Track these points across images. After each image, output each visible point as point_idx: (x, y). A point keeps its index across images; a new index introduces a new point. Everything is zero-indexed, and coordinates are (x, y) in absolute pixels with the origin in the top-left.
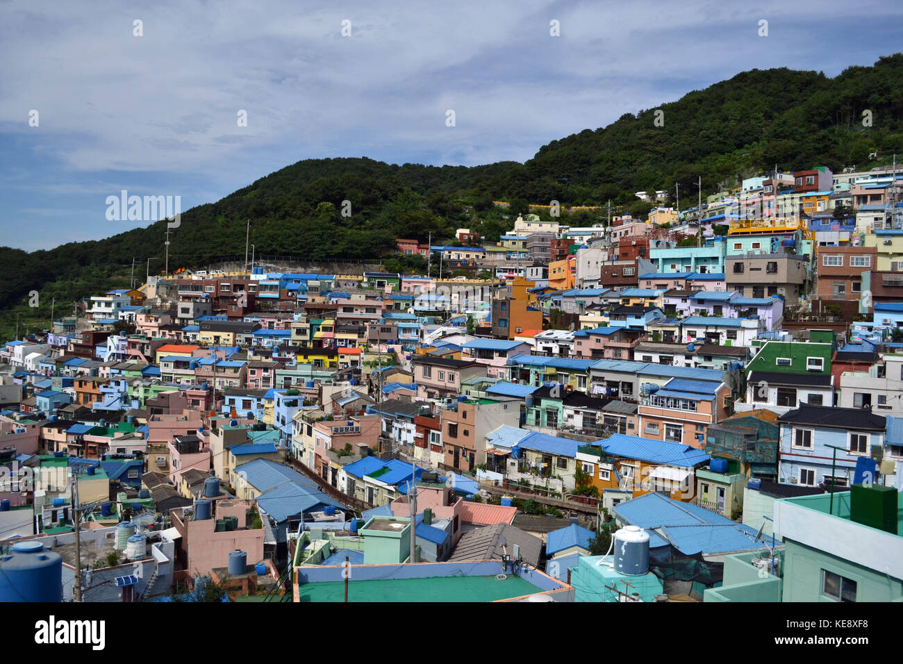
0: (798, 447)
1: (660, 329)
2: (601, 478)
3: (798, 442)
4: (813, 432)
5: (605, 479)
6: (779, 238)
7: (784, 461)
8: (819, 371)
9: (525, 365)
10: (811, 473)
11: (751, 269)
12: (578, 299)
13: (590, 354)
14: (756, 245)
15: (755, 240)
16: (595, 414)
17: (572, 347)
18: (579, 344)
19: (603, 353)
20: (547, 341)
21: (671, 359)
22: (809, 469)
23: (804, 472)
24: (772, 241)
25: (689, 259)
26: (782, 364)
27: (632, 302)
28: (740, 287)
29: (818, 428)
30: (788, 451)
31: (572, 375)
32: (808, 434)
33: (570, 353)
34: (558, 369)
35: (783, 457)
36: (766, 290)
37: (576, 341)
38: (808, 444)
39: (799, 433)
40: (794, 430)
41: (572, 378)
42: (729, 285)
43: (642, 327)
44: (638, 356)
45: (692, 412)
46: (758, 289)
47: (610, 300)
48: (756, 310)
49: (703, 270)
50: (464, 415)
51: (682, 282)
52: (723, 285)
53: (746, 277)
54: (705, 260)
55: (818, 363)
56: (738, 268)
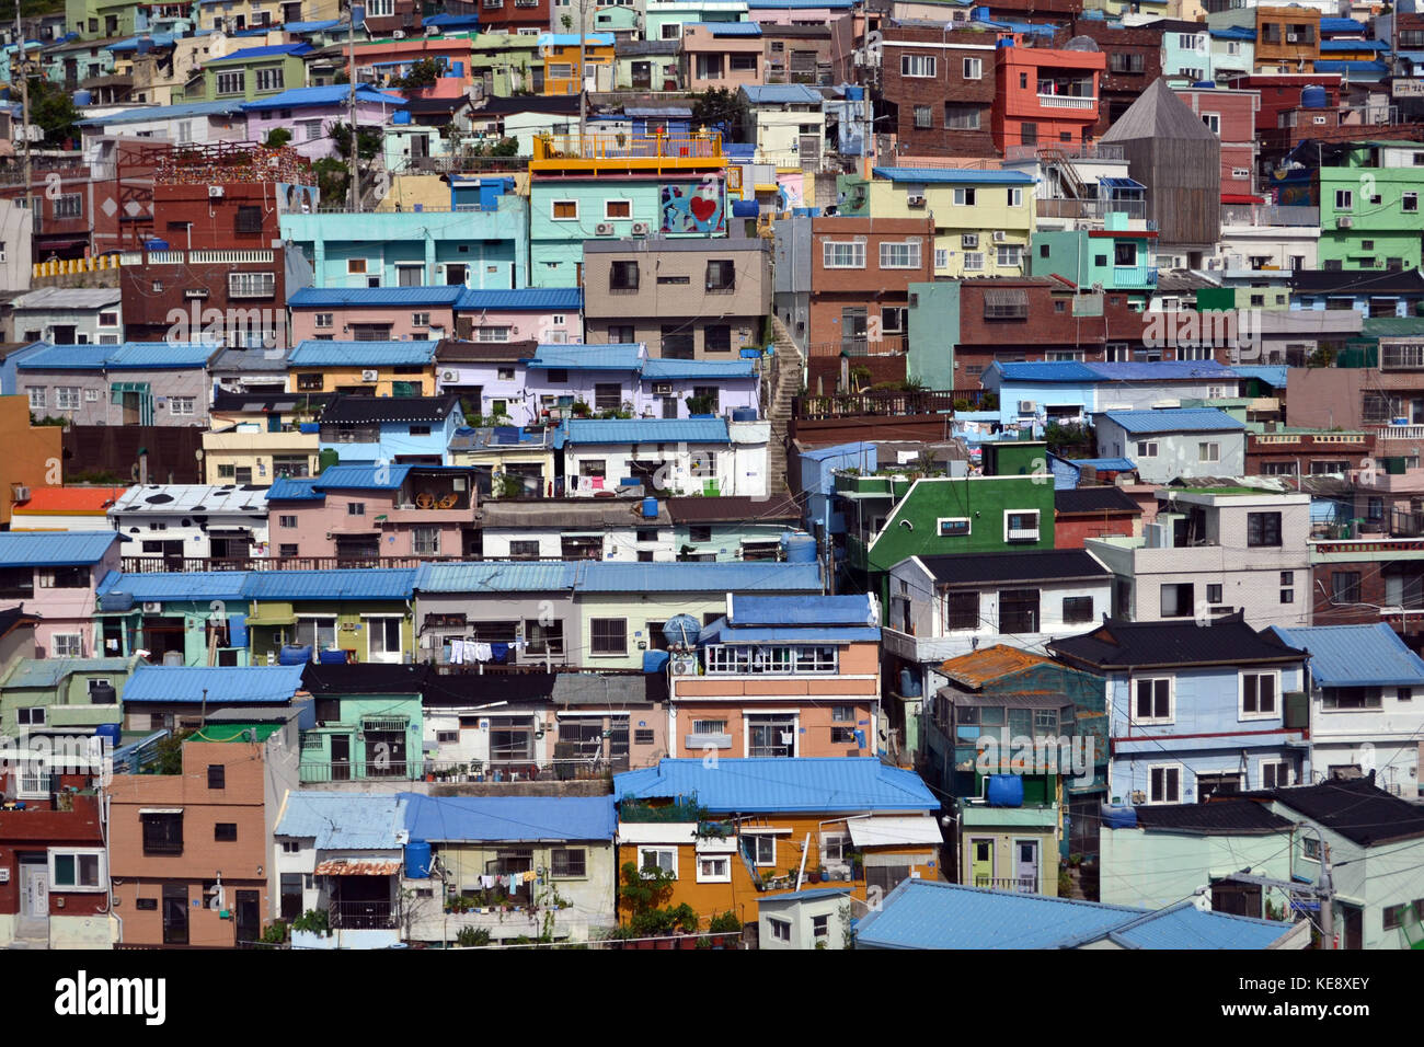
0: (1144, 721)
1: (495, 461)
2: (701, 878)
3: (1144, 710)
4: (1175, 684)
5: (713, 878)
6: (683, 188)
7: (1119, 757)
8: (1031, 542)
9: (165, 604)
10: (1173, 774)
11: (662, 280)
12: (114, 377)
13: (330, 549)
14: (619, 209)
15: (616, 194)
16: (528, 720)
17: (261, 534)
18: (288, 522)
19: (376, 546)
20: (158, 522)
21: (596, 545)
22: (1166, 765)
23: (1157, 774)
24: (666, 198)
25: (417, 247)
26: (950, 531)
27: (330, 383)
28: (623, 328)
29: (1182, 671)
30: (1123, 733)
31: (347, 619)
32: (1163, 688)
33: (253, 552)
34: (299, 604)
35: (1121, 748)
36: (699, 337)
37: (276, 515)
38: (1163, 710)
39: (1144, 689)
40: (1134, 682)
41: (348, 629)
42: (590, 324)
43: (437, 459)
44: (496, 545)
45: (827, 676)
46: (677, 334)
47: (246, 380)
48: (714, 391)
49: (457, 276)
50: (216, 777)
51: (444, 317)
52: (573, 324)
53: (649, 301)
54: (464, 247)
55: (1028, 522)
56: (622, 278)
